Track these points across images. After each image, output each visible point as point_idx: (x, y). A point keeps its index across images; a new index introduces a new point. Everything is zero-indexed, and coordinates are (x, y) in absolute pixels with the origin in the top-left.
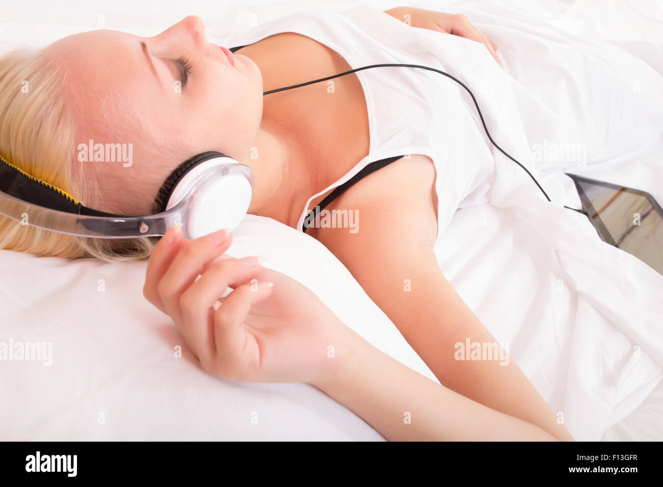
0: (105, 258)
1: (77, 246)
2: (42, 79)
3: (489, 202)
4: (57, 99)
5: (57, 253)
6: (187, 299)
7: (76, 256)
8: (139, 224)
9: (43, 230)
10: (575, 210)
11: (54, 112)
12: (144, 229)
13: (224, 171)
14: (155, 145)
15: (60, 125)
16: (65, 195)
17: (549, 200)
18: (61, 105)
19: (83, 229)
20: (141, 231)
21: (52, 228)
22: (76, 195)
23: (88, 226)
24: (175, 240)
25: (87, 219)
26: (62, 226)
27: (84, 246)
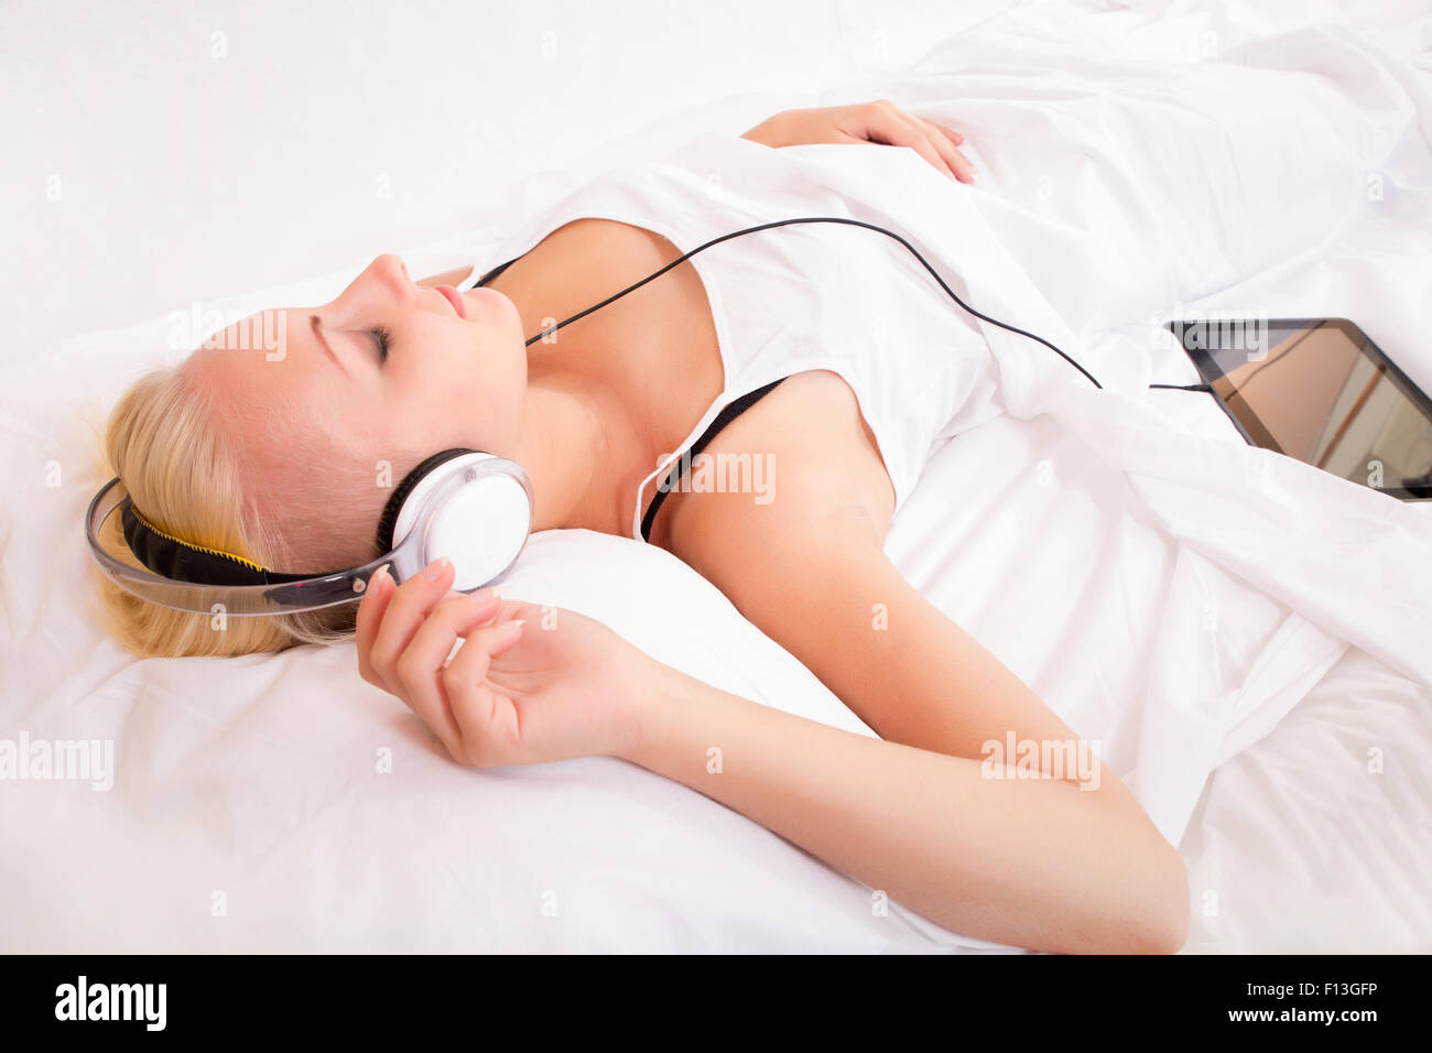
0: (316, 639)
1: (277, 632)
2: (180, 412)
3: (1005, 413)
4: (204, 434)
5: (254, 647)
6: (404, 664)
7: (279, 648)
8: (351, 579)
9: (228, 618)
10: (1186, 388)
11: (206, 450)
12: (359, 587)
13: (469, 475)
14: (357, 462)
15: (216, 464)
16: (242, 562)
17: (1099, 387)
18: (212, 439)
19: (278, 605)
20: (356, 590)
21: (239, 613)
22: (258, 559)
23: (283, 599)
24: (381, 589)
25: (277, 589)
26: (250, 606)
27: (286, 628)
